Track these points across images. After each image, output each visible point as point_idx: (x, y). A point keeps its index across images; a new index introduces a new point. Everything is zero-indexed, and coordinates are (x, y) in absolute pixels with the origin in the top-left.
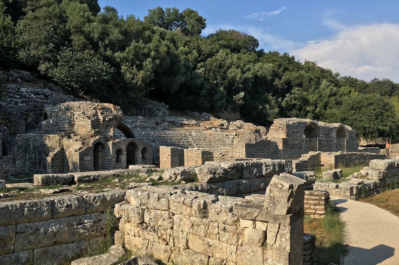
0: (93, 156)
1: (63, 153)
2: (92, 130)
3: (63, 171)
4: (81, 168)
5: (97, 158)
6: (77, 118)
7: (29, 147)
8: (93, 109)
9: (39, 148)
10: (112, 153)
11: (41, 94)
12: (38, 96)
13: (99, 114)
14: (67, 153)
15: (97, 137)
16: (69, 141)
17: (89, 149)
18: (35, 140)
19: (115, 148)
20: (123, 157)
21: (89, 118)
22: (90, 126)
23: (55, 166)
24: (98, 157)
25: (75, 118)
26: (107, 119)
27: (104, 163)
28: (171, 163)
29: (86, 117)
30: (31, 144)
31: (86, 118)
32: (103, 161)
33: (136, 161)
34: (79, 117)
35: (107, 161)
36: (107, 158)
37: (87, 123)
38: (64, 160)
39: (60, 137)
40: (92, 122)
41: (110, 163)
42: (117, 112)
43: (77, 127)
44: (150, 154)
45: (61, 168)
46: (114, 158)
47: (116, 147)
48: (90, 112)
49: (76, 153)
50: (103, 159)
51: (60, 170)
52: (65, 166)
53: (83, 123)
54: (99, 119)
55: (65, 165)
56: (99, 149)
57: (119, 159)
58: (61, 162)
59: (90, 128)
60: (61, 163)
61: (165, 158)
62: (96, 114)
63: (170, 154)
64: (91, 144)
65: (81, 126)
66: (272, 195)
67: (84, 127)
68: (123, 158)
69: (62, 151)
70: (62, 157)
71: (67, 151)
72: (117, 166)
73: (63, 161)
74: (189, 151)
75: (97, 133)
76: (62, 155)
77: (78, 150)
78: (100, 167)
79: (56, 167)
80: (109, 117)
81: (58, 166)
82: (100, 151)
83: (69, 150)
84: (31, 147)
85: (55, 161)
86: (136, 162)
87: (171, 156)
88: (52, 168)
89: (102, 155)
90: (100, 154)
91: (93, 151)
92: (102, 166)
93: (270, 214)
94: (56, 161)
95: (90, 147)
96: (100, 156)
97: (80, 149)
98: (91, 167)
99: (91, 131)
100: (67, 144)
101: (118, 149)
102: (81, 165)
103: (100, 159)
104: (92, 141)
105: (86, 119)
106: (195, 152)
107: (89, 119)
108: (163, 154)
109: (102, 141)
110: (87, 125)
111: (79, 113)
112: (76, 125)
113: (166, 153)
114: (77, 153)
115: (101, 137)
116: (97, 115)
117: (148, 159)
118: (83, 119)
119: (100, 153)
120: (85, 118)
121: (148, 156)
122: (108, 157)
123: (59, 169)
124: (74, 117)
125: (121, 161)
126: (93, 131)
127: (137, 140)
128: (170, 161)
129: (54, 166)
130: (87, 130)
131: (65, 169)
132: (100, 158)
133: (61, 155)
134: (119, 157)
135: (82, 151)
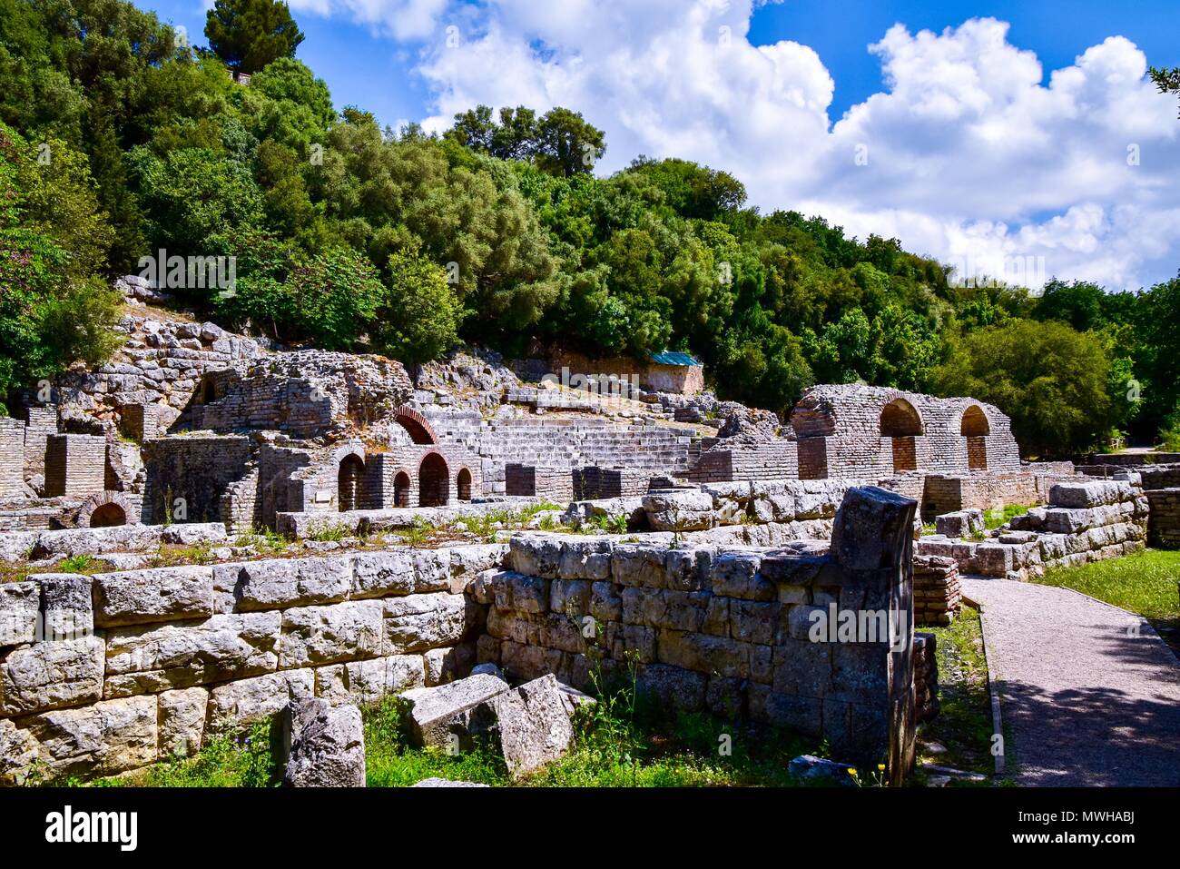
0: (336, 490)
2: (333, 424)
6: (294, 394)
7: (173, 471)
8: (337, 371)
9: (197, 474)
11: (194, 336)
12: (185, 341)
14: (270, 485)
16: (275, 453)
17: (326, 473)
18: (189, 452)
19: (392, 470)
20: (409, 494)
24: (349, 494)
25: (290, 394)
26: (371, 396)
30: (178, 462)
32: (361, 504)
34: (300, 390)
36: (371, 495)
37: (321, 407)
43: (296, 418)
44: (477, 486)
46: (389, 496)
47: (394, 466)
48: (329, 379)
50: (361, 497)
53: (311, 406)
54: (349, 396)
57: (401, 498)
58: (254, 506)
62: (344, 382)
65: (305, 413)
66: (847, 527)
67: (314, 418)
70: (259, 494)
71: (270, 479)
75: (345, 432)
76: (259, 490)
79: (243, 520)
80: (375, 391)
81: (249, 519)
83: (275, 476)
84: (180, 471)
85: (241, 505)
91: (337, 478)
93: (845, 570)
99: (332, 427)
100: (271, 460)
101: (398, 471)
103: (353, 499)
109: (359, 451)
110: (321, 412)
111: (299, 380)
112: (291, 411)
116: (347, 386)
127: (444, 449)
130: (321, 425)
133: (257, 490)
134: (401, 493)
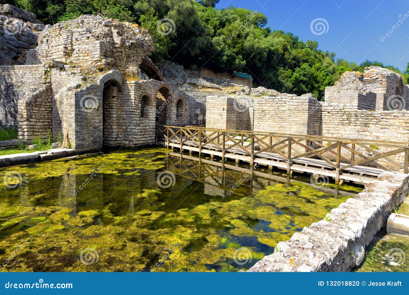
0: (101, 102)
1: (50, 97)
2: (101, 59)
3: (51, 127)
4: (79, 122)
5: (109, 108)
6: (77, 39)
8: (105, 26)
10: (135, 100)
13: (115, 35)
14: (57, 97)
15: (111, 72)
16: (60, 75)
17: (94, 89)
19: (140, 93)
20: (151, 109)
21: (98, 38)
22: (98, 52)
23: (34, 117)
24: (112, 106)
25: (74, 40)
26: (127, 44)
27: (121, 117)
28: (227, 122)
29: (92, 36)
31: (92, 38)
32: (119, 113)
33: (168, 117)
34: (80, 36)
35: (126, 114)
36: (126, 108)
37: (94, 47)
38: (52, 108)
39: (47, 68)
40: (102, 44)
41: (130, 117)
42: (145, 35)
43: (77, 55)
44: (186, 109)
45: (47, 121)
46: (138, 109)
47: (141, 91)
48: (100, 30)
49: (70, 93)
50: (120, 109)
51: (44, 125)
52: (53, 119)
53: (87, 46)
54: (114, 43)
55: (55, 117)
56: (114, 93)
57: (145, 111)
58: (45, 110)
59: (98, 55)
60: (48, 113)
61: (216, 114)
62: (110, 35)
63: (225, 107)
64: (99, 80)
65: (83, 52)
67: (89, 54)
68: (151, 111)
69: (49, 91)
70: (49, 102)
71: (57, 93)
72: (141, 123)
73: (50, 109)
74: (264, 102)
75: (109, 65)
76: (49, 100)
77: (74, 88)
78: (113, 122)
79: (36, 118)
80: (131, 41)
81: (41, 118)
82: (114, 97)
83: (60, 91)
85: (34, 108)
86: (169, 119)
87: (227, 111)
88: (28, 120)
89: (117, 104)
90: (115, 101)
91: (102, 94)
92: (117, 121)
94: (37, 109)
95: (97, 86)
96: (114, 105)
97: (78, 86)
98: (97, 121)
99: (100, 61)
100: (58, 80)
101: (144, 94)
102: (79, 117)
103: (114, 110)
104: (101, 76)
105: (92, 40)
106: (293, 101)
107: (97, 40)
108: (213, 109)
109: (118, 79)
110: (93, 51)
111: (80, 30)
112: (75, 51)
113: (218, 107)
114: (72, 94)
115: (117, 72)
116: (112, 37)
117: (183, 116)
118: (87, 41)
119: (115, 99)
120: (90, 38)
121: (183, 112)
122: (127, 106)
123: (43, 122)
124: (72, 38)
125: (147, 115)
126: (104, 61)
127: (170, 86)
128: (226, 119)
129: (31, 117)
130: (94, 59)
131: (53, 124)
132: (114, 107)
133: (47, 99)
134: (145, 109)
135: (82, 91)
